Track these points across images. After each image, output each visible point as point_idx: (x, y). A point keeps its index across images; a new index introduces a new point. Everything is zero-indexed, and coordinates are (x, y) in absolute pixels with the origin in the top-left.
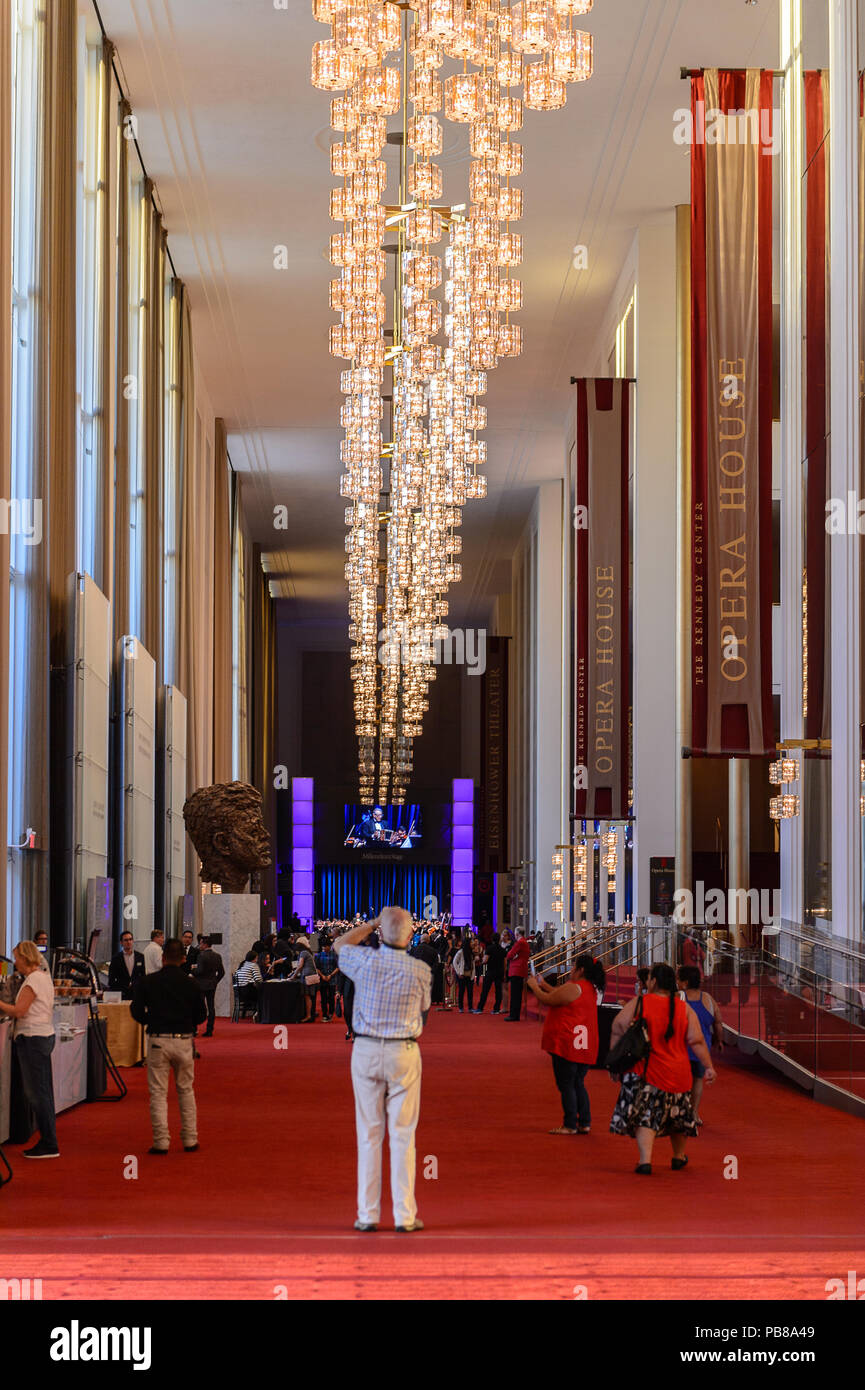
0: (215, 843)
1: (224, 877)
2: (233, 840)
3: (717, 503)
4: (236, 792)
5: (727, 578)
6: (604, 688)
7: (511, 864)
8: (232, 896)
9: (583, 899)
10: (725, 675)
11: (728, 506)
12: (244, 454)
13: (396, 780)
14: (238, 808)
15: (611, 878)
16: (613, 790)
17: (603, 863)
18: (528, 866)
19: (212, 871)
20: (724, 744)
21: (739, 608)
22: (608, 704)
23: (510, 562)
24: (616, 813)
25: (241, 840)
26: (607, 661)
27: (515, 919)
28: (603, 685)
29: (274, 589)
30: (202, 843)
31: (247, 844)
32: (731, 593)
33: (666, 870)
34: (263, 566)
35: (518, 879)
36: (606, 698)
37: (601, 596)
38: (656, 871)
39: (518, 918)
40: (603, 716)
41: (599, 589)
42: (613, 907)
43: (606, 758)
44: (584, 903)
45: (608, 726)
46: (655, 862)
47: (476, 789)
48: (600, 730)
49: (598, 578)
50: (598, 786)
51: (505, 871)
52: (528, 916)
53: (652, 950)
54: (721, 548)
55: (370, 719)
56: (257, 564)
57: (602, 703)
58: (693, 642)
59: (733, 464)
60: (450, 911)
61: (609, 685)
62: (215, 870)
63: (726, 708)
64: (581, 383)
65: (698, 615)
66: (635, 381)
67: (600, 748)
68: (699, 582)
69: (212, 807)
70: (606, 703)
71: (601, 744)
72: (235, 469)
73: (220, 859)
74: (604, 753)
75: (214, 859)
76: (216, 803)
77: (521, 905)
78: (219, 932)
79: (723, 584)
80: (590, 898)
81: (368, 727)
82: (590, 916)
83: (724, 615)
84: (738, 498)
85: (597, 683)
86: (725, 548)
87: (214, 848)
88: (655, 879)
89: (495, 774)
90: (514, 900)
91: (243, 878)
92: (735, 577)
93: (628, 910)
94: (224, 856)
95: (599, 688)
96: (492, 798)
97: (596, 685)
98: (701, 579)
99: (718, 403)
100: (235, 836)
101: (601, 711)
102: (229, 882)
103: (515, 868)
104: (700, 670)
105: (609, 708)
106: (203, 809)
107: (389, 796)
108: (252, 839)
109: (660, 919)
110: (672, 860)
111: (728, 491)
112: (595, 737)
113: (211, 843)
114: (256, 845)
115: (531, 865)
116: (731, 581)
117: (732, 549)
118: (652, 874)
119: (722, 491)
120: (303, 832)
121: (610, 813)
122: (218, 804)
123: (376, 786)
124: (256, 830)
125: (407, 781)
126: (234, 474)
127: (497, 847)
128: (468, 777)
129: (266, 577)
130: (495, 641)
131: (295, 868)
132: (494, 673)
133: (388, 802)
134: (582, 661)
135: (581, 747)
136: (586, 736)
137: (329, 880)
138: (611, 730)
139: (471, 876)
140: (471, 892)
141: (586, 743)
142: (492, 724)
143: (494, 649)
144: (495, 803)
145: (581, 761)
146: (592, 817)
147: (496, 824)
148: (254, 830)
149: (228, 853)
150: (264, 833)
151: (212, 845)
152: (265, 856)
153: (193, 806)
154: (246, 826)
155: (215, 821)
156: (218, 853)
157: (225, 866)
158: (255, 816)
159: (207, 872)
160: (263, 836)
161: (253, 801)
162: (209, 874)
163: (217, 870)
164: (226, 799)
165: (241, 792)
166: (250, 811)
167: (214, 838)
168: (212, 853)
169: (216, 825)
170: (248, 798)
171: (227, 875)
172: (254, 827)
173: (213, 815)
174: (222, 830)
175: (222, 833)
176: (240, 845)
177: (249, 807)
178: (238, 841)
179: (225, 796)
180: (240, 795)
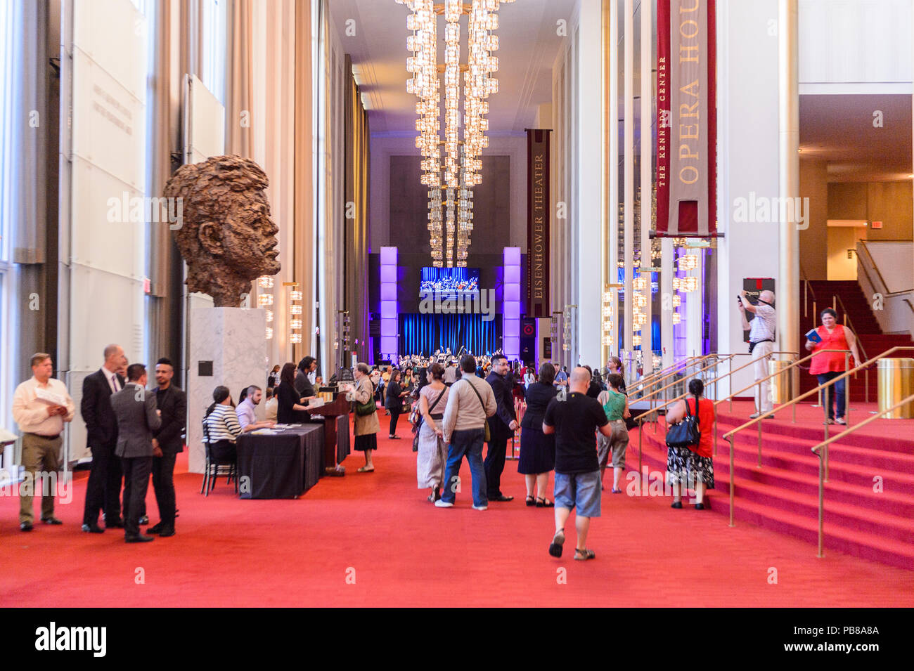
0: (201, 238)
1: (216, 284)
2: (227, 233)
4: (231, 168)
6: (689, 90)
7: (552, 310)
8: (224, 310)
13: (459, 241)
14: (233, 189)
16: (699, 204)
18: (570, 309)
19: (200, 277)
22: (693, 108)
24: (703, 229)
25: (237, 234)
26: (692, 59)
28: (688, 87)
29: (367, 101)
30: (186, 238)
31: (246, 239)
34: (355, 77)
36: (691, 101)
40: (689, 121)
43: (691, 168)
45: (693, 132)
46: (751, 283)
47: (522, 256)
48: (684, 137)
50: (684, 198)
51: (548, 316)
52: (570, 352)
56: (349, 76)
57: (686, 106)
60: (502, 349)
61: (695, 86)
62: (204, 276)
67: (684, 156)
69: (197, 189)
70: (690, 107)
71: (685, 152)
73: (210, 260)
74: (689, 162)
75: (202, 260)
76: (203, 182)
78: (210, 360)
81: (433, 176)
85: (680, 86)
87: (201, 244)
89: (539, 239)
91: (243, 286)
94: (216, 256)
95: (683, 89)
96: (537, 258)
100: (230, 227)
101: (685, 115)
102: (222, 291)
103: (558, 313)
105: (695, 111)
106: (185, 191)
107: (455, 259)
108: (252, 232)
110: (773, 280)
112: (678, 145)
113: (197, 237)
114: (259, 240)
115: (573, 309)
121: (696, 229)
122: (207, 183)
123: (445, 250)
124: (259, 221)
125: (469, 242)
127: (541, 297)
128: (516, 245)
129: (359, 89)
130: (539, 132)
131: (382, 316)
132: (539, 159)
133: (455, 265)
134: (663, 60)
135: (663, 156)
136: (668, 145)
137: (410, 326)
138: (696, 136)
139: (518, 322)
140: (518, 334)
141: (668, 152)
142: (537, 199)
143: (539, 139)
144: (539, 262)
145: (662, 172)
146: (677, 233)
147: (540, 279)
148: (256, 221)
149: (220, 252)
150: (273, 225)
151: (199, 240)
152: (273, 257)
153: (173, 188)
154: (245, 214)
155: (201, 207)
156: (207, 252)
157: (217, 270)
158: (256, 201)
159: (194, 278)
160: (269, 229)
161: (256, 181)
162: (196, 282)
163: (206, 275)
164: (216, 177)
165: (238, 168)
166: (251, 195)
167: (201, 231)
168: (199, 250)
169: (202, 213)
170: (245, 176)
171: (219, 281)
172: (255, 216)
173: (199, 199)
174: (212, 220)
175: (211, 223)
176: (236, 241)
177: (248, 189)
178: (232, 235)
179: (214, 172)
180: (236, 172)
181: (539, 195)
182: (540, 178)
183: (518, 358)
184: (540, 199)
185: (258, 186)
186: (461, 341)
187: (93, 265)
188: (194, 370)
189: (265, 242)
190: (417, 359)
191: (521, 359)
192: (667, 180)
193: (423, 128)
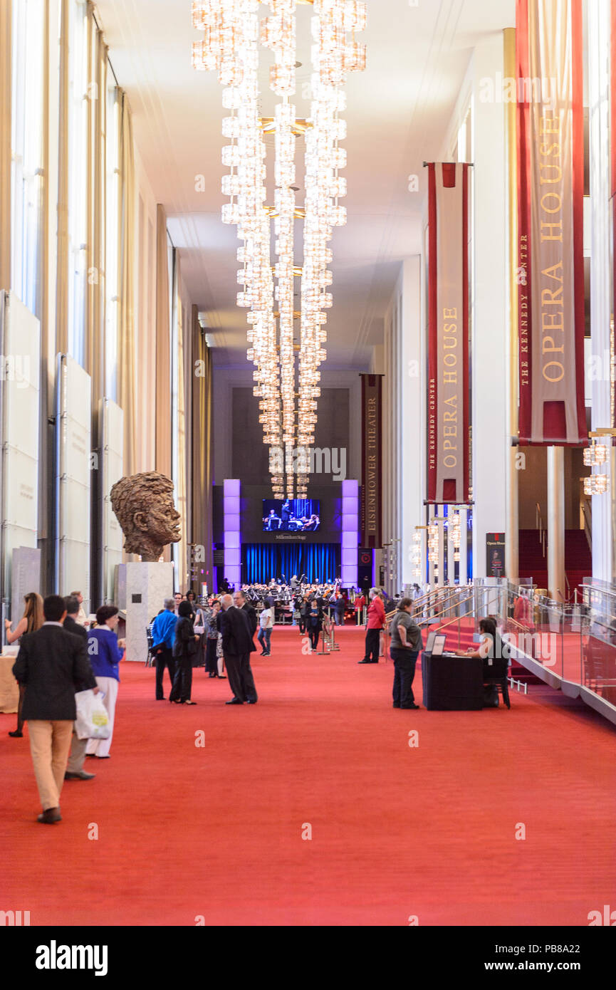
0: (135, 521)
1: (143, 549)
2: (150, 518)
3: (539, 235)
4: (153, 480)
5: (548, 297)
6: (450, 402)
7: (384, 541)
9: (436, 566)
10: (547, 378)
11: (548, 238)
12: (181, 233)
13: (299, 480)
14: (154, 493)
15: (457, 550)
16: (457, 482)
17: (450, 538)
18: (396, 544)
19: (133, 544)
20: (546, 434)
21: (558, 323)
22: (453, 414)
23: (383, 319)
24: (460, 498)
25: (156, 519)
26: (453, 381)
27: (388, 582)
28: (449, 400)
29: (210, 340)
30: (125, 521)
31: (162, 522)
32: (551, 309)
33: (499, 543)
34: (201, 322)
35: (389, 553)
36: (451, 410)
37: (447, 331)
38: (491, 544)
39: (390, 582)
40: (450, 424)
41: (446, 325)
42: (458, 574)
43: (451, 456)
44: (437, 570)
45: (453, 432)
46: (490, 537)
47: (359, 487)
48: (447, 435)
49: (445, 317)
50: (447, 477)
51: (380, 547)
52: (396, 580)
53: (487, 605)
54: (543, 272)
55: (274, 431)
56: (195, 321)
57: (448, 413)
58: (520, 349)
59: (552, 203)
60: (341, 577)
61: (454, 400)
62: (136, 543)
63: (547, 405)
64: (431, 167)
65: (524, 327)
66: (472, 165)
67: (447, 448)
68: (524, 301)
69: (133, 493)
70: (451, 413)
71: (447, 445)
72: (175, 246)
73: (139, 534)
74: (450, 452)
75: (135, 534)
76: (137, 488)
77: (392, 572)
78: (140, 593)
79: (545, 302)
80: (441, 566)
81: (273, 437)
82: (441, 579)
83: (545, 327)
84: (556, 231)
85: (444, 398)
86: (545, 272)
87: (134, 525)
88: (490, 551)
89: (372, 476)
90: (386, 569)
91: (159, 549)
92: (554, 296)
93: (470, 575)
94: (143, 532)
95: (446, 402)
96: (370, 493)
97: (444, 400)
98: (526, 298)
99: (539, 153)
100: (152, 515)
101: (448, 420)
102: (147, 552)
103: (388, 545)
104: (525, 373)
105: (454, 417)
106: (125, 494)
107: (295, 493)
108: (165, 517)
109: (494, 580)
110: (503, 535)
111: (549, 225)
112: (443, 440)
113: (132, 520)
115: (399, 542)
116: (550, 299)
117: (551, 273)
118: (487, 546)
119: (543, 225)
120: (232, 519)
121: (455, 499)
122: (139, 489)
123: (285, 485)
124: (169, 511)
125: (307, 480)
126: (174, 250)
127: (374, 529)
128: (354, 479)
129: (204, 331)
130: (372, 377)
131: (226, 546)
132: (372, 401)
133: (295, 497)
134: (432, 381)
135: (433, 447)
136: (436, 440)
137: (252, 555)
138: (455, 434)
139: (356, 552)
140: (356, 562)
141: (436, 445)
142: (370, 439)
143: (372, 384)
144: (373, 497)
145: (432, 459)
146: (442, 502)
147: (373, 513)
148: (167, 511)
149: (146, 529)
150: (176, 512)
151: (134, 523)
152: (177, 531)
153: (117, 492)
154: (161, 507)
155: (135, 503)
156: (138, 529)
157: (144, 540)
158: (168, 499)
159: (129, 545)
160: (175, 516)
161: (167, 487)
162: (130, 547)
163: (137, 543)
164: (144, 486)
165: (156, 480)
166: (165, 495)
167: (135, 517)
168: (133, 529)
169: (136, 507)
170: (162, 485)
171: (146, 547)
172: (167, 508)
173: (134, 498)
174: (141, 511)
175: (141, 513)
176: (156, 523)
177: (163, 492)
178: (154, 520)
179: (143, 483)
180: (156, 482)
181: (372, 435)
182: (372, 419)
183: (356, 585)
184: (373, 439)
185: (168, 490)
186: (302, 569)
187: (73, 539)
188: (129, 600)
189: (173, 523)
190: (258, 586)
191: (359, 587)
192: (435, 465)
193: (265, 407)
